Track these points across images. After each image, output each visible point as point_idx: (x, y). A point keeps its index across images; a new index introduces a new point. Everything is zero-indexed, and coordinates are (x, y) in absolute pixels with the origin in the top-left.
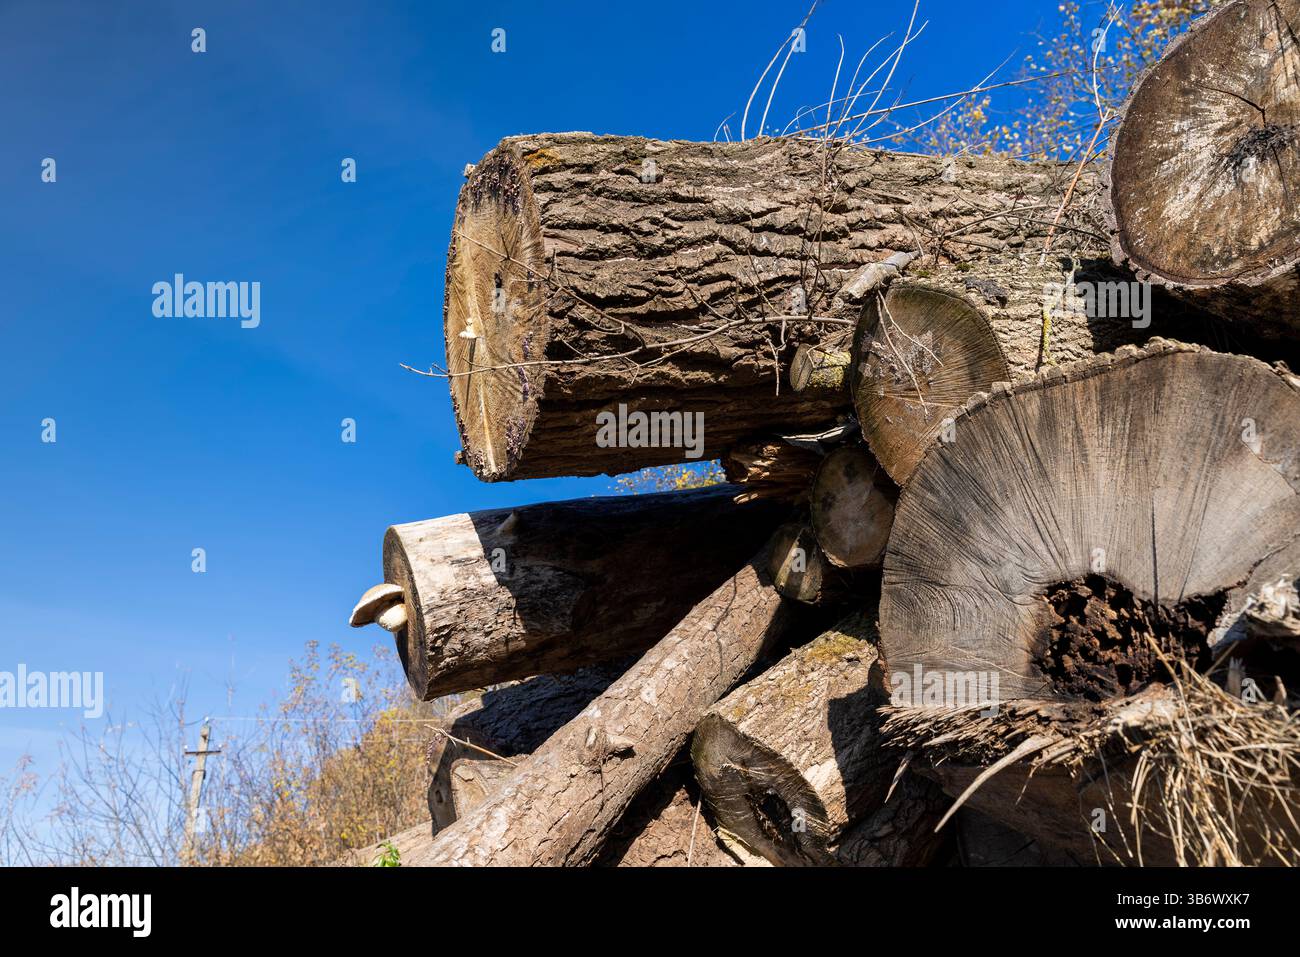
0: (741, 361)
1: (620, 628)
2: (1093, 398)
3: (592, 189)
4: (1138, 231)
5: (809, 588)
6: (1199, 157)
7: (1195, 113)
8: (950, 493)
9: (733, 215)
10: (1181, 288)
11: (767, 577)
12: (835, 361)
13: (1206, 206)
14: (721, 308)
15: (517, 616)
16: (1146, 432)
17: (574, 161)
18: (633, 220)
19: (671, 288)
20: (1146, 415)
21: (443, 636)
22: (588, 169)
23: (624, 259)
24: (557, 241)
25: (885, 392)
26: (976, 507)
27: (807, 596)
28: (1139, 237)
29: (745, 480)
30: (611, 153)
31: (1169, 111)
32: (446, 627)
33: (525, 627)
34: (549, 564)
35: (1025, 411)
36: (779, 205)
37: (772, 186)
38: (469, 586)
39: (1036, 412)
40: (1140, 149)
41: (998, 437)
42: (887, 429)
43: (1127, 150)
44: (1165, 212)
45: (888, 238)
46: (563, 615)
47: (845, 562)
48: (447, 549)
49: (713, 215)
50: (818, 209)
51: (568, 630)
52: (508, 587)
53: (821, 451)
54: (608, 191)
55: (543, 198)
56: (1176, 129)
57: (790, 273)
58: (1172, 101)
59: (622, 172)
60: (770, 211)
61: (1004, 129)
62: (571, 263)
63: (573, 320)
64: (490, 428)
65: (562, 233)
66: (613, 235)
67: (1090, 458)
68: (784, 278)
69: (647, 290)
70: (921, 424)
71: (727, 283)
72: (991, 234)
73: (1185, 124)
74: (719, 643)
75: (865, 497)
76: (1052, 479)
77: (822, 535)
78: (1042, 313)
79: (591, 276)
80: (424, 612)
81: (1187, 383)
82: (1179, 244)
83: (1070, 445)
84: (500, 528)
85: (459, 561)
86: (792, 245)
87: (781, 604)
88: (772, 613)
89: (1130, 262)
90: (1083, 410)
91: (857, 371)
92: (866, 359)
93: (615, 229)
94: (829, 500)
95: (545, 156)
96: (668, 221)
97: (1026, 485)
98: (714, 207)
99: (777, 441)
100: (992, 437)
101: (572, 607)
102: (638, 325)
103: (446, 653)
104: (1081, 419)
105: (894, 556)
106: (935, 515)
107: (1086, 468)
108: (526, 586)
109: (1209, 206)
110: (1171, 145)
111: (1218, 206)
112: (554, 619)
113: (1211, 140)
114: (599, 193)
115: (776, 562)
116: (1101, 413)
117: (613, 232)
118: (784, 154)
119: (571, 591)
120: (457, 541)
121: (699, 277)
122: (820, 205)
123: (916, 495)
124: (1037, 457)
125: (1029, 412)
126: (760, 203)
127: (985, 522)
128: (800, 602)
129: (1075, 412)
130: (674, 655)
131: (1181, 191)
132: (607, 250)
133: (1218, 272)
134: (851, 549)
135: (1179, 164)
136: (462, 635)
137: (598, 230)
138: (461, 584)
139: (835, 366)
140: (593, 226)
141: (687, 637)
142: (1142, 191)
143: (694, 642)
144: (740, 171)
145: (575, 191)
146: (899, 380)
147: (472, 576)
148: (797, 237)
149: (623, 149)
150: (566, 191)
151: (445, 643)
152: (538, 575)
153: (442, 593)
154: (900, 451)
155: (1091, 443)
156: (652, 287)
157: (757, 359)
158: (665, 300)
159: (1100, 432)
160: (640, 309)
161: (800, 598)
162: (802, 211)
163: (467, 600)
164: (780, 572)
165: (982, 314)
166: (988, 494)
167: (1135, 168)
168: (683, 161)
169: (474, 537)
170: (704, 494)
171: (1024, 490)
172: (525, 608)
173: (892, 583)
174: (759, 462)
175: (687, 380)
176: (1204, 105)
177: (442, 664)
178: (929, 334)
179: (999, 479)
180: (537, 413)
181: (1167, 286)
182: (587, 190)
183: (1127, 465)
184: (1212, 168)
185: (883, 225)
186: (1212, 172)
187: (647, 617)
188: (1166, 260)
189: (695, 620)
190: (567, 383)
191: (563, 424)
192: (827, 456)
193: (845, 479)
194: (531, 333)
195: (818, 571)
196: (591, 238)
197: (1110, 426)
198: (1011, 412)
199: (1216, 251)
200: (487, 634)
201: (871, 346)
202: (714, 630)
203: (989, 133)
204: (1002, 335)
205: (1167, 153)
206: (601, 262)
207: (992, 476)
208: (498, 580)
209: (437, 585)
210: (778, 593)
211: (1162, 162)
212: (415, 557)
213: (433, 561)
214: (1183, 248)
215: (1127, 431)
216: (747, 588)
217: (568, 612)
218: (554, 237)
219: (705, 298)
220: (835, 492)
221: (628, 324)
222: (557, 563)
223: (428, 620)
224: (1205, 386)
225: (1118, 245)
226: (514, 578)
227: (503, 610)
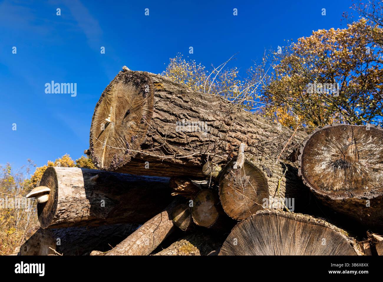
0: (191, 160)
1: (118, 217)
2: (301, 228)
3: (171, 100)
4: (306, 170)
5: (184, 225)
6: (326, 159)
7: (328, 147)
8: (251, 233)
9: (204, 119)
10: (314, 191)
11: (171, 217)
12: (217, 170)
13: (325, 172)
14: (192, 144)
15: (89, 210)
16: (313, 244)
17: (168, 90)
18: (179, 113)
19: (182, 136)
20: (315, 240)
21: (62, 212)
22: (171, 93)
23: (173, 124)
24: (157, 114)
25: (230, 185)
26: (258, 241)
27: (182, 228)
28: (306, 172)
29: (176, 189)
30: (178, 90)
31: (322, 143)
32: (64, 209)
33: (90, 214)
34: (105, 194)
35: (280, 222)
36: (216, 120)
37: (215, 113)
38: (76, 197)
39: (283, 224)
40: (312, 149)
41: (270, 225)
42: (227, 195)
43: (308, 147)
44: (314, 168)
45: (237, 136)
46: (105, 214)
47: (199, 224)
48: (72, 181)
49: (199, 117)
50: (224, 123)
51: (104, 218)
52: (89, 200)
53: (201, 188)
54: (175, 102)
55: (157, 99)
56: (322, 149)
57: (213, 140)
58: (323, 141)
59: (180, 97)
60: (213, 121)
61: (240, 81)
62: (159, 122)
63: (153, 138)
64: (105, 152)
65: (159, 112)
66: (172, 116)
67: (296, 244)
68: (211, 141)
69: (176, 135)
70: (238, 199)
71: (197, 138)
72: (258, 140)
73: (325, 149)
74: (154, 237)
75: (210, 207)
76: (283, 244)
77: (194, 212)
78: (278, 181)
79: (163, 127)
80: (58, 203)
81: (328, 237)
82: (316, 179)
83: (291, 237)
84: (92, 178)
85: (75, 187)
86: (215, 132)
87: (173, 227)
88: (170, 229)
89: (302, 177)
90: (297, 230)
91: (223, 176)
92: (228, 173)
93: (173, 114)
94: (199, 203)
95: (160, 86)
96: (188, 116)
97: (275, 242)
98: (200, 115)
99: (190, 181)
100: (269, 224)
101: (109, 212)
102: (169, 144)
103: (60, 218)
104: (296, 232)
105: (227, 243)
106: (244, 237)
107: (294, 246)
108: (95, 201)
109: (326, 173)
110: (320, 152)
111: (328, 174)
112: (101, 214)
113: (330, 156)
114: (172, 102)
115: (176, 214)
116: (302, 233)
117: (173, 115)
118: (219, 104)
119: (110, 206)
120: (76, 179)
121: (190, 135)
122: (225, 122)
123: (240, 229)
124: (280, 236)
125: (282, 223)
126: (211, 118)
127: (259, 247)
128: (180, 229)
129: (295, 229)
130: (140, 239)
131: (320, 165)
132: (169, 120)
133: (325, 191)
134: (201, 220)
135: (321, 158)
136: (68, 213)
137: (169, 114)
138: (74, 195)
139: (217, 171)
140: (168, 112)
141: (144, 234)
142: (310, 160)
143: (147, 236)
144: (208, 106)
145: (166, 99)
146: (235, 184)
147: (78, 193)
148: (217, 130)
149: (181, 89)
150: (163, 99)
151: (61, 215)
152: (100, 198)
153: (67, 197)
154: (229, 203)
155: (297, 240)
156: (178, 135)
157: (195, 160)
158: (180, 139)
159: (300, 238)
160: (172, 140)
161: (180, 227)
162: (220, 123)
163: (74, 202)
164: (176, 217)
165: (266, 179)
166: (262, 239)
167: (309, 153)
168: (195, 98)
169: (82, 179)
170: (154, 179)
171: (274, 243)
172: (93, 208)
173: (224, 251)
174: (182, 186)
175: (175, 162)
176: (330, 146)
177: (58, 221)
178: (249, 177)
179: (267, 237)
180: (130, 161)
181: (310, 188)
182: (169, 100)
183: (306, 251)
184: (329, 164)
185: (237, 132)
186: (329, 165)
187: (127, 215)
188: (312, 181)
189: (148, 228)
190: (143, 155)
191: (135, 165)
192: (202, 190)
193: (205, 199)
194: (137, 136)
195: (189, 222)
196: (166, 116)
197: (304, 238)
198: (276, 220)
199: (325, 185)
200: (77, 214)
201: (230, 171)
202: (153, 233)
203: (236, 80)
204: (270, 187)
205: (318, 154)
206: (166, 123)
207: (265, 235)
208: (87, 197)
209: (65, 194)
210: (173, 223)
211: (317, 155)
212: (60, 182)
213: (66, 185)
214: (317, 181)
215: (308, 241)
216: (165, 220)
217: (107, 213)
218: (156, 112)
219: (190, 141)
220: (201, 202)
221: (167, 143)
222: (107, 195)
223: (58, 206)
224: (332, 240)
225: (300, 171)
226: (92, 197)
227: (85, 207)
